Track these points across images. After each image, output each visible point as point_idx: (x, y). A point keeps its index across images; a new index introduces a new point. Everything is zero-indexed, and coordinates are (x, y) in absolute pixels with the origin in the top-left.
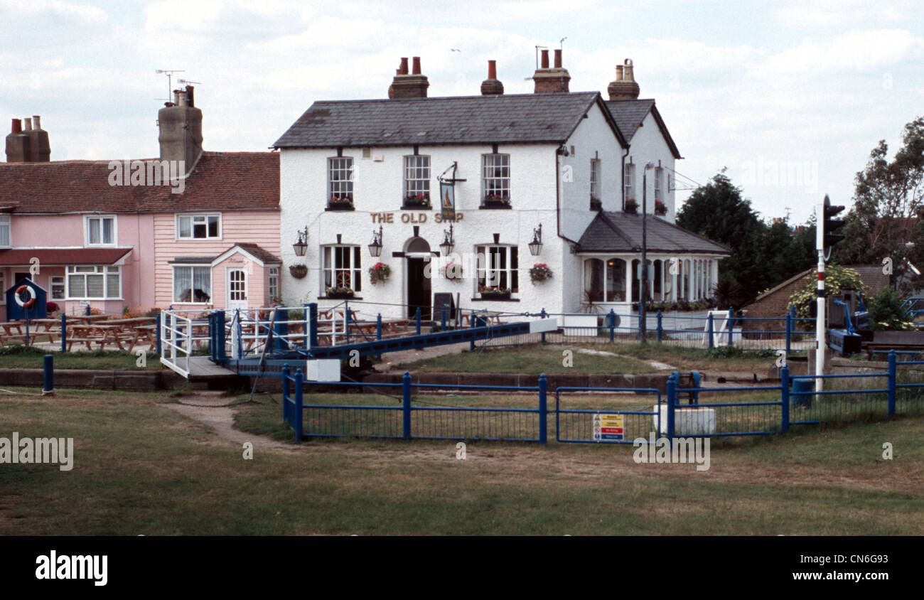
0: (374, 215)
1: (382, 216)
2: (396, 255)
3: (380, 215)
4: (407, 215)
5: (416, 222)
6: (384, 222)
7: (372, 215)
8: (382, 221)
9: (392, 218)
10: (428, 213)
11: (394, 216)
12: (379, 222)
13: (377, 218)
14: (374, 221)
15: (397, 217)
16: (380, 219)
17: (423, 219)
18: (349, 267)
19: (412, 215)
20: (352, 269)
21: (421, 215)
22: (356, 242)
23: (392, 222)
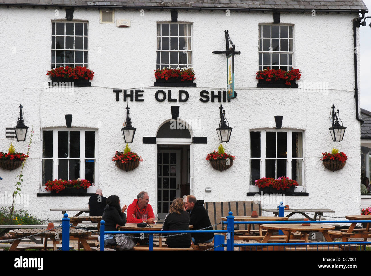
0: (117, 92)
1: (128, 93)
2: (147, 140)
3: (125, 91)
4: (163, 92)
5: (175, 101)
6: (132, 100)
7: (114, 91)
8: (129, 99)
9: (142, 95)
10: (190, 91)
11: (144, 94)
12: (125, 100)
13: (121, 95)
14: (117, 99)
15: (149, 94)
16: (126, 96)
17: (184, 97)
18: (78, 156)
19: (170, 92)
20: (82, 158)
21: (181, 92)
22: (90, 124)
23: (143, 100)
